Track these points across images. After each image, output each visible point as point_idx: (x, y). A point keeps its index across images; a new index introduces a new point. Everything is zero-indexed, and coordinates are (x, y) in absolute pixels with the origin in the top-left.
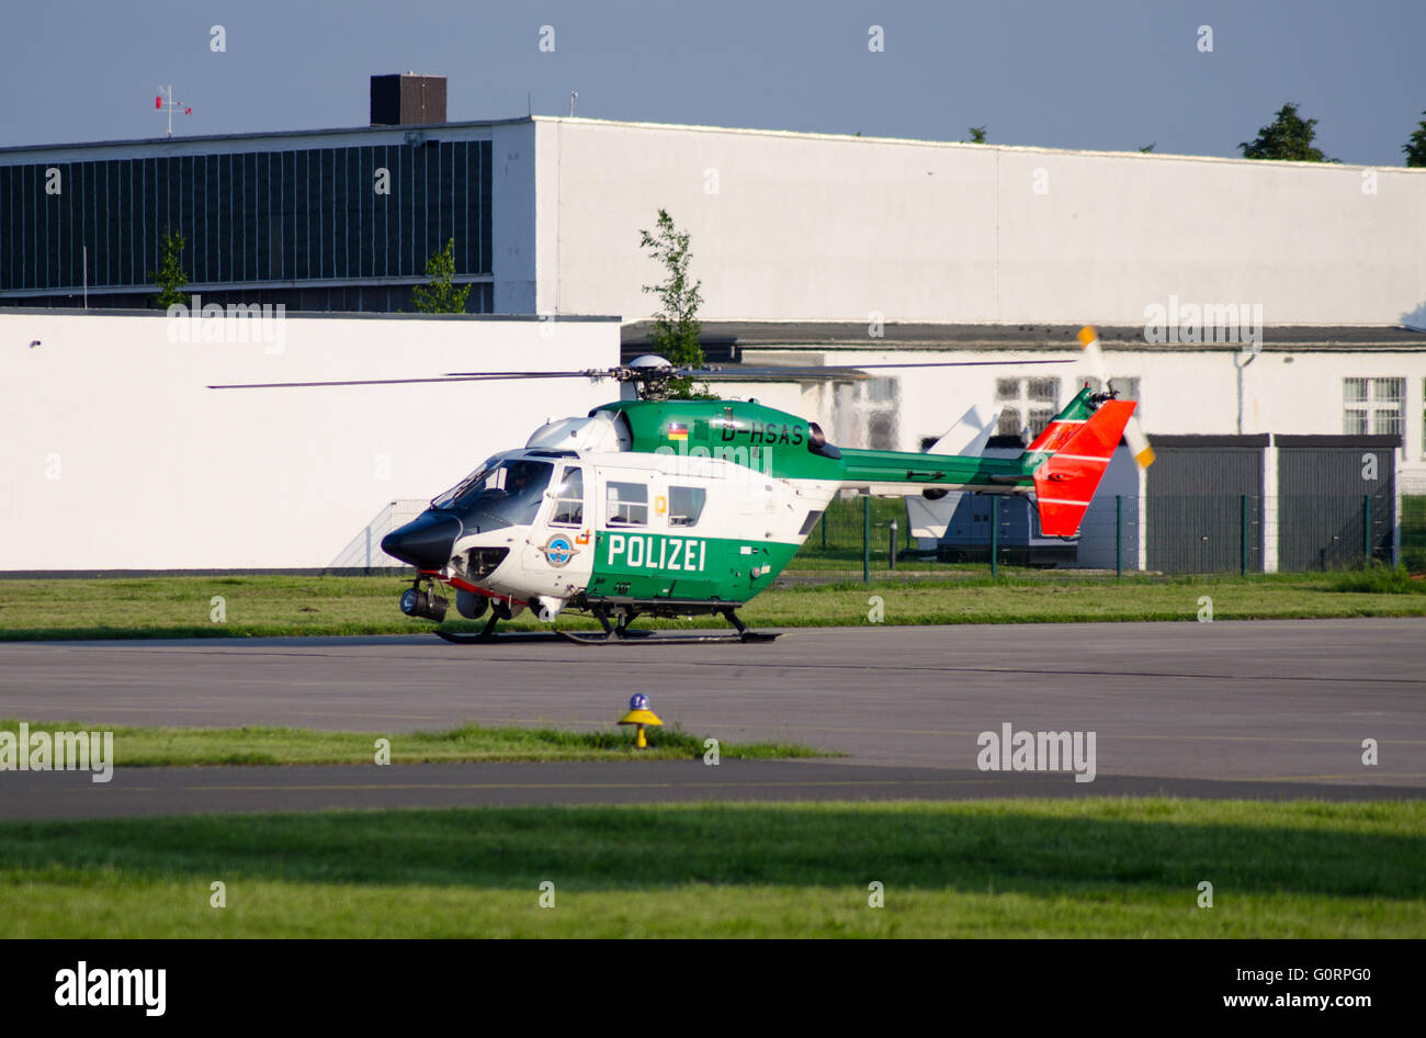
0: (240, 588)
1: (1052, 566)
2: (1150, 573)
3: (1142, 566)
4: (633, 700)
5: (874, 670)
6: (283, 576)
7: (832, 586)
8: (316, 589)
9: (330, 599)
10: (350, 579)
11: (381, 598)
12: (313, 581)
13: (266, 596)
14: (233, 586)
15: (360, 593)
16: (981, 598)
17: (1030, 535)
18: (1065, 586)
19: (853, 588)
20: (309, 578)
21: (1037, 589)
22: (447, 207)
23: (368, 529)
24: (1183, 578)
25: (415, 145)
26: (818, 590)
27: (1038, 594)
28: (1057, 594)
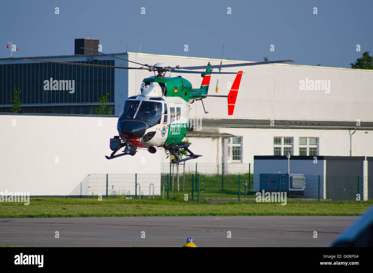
0: (41, 202)
1: (296, 197)
2: (327, 200)
3: (325, 198)
4: (188, 239)
5: (250, 230)
6: (55, 198)
7: (229, 203)
8: (65, 202)
9: (70, 206)
10: (76, 199)
11: (86, 205)
12: (64, 200)
13: (50, 204)
14: (39, 201)
15: (80, 204)
16: (277, 207)
17: (289, 187)
18: (302, 204)
19: (235, 203)
20: (63, 199)
21: (293, 205)
22: (100, 81)
23: (81, 183)
24: (340, 201)
25: (90, 61)
26: (224, 204)
27: (294, 206)
28: (300, 206)
